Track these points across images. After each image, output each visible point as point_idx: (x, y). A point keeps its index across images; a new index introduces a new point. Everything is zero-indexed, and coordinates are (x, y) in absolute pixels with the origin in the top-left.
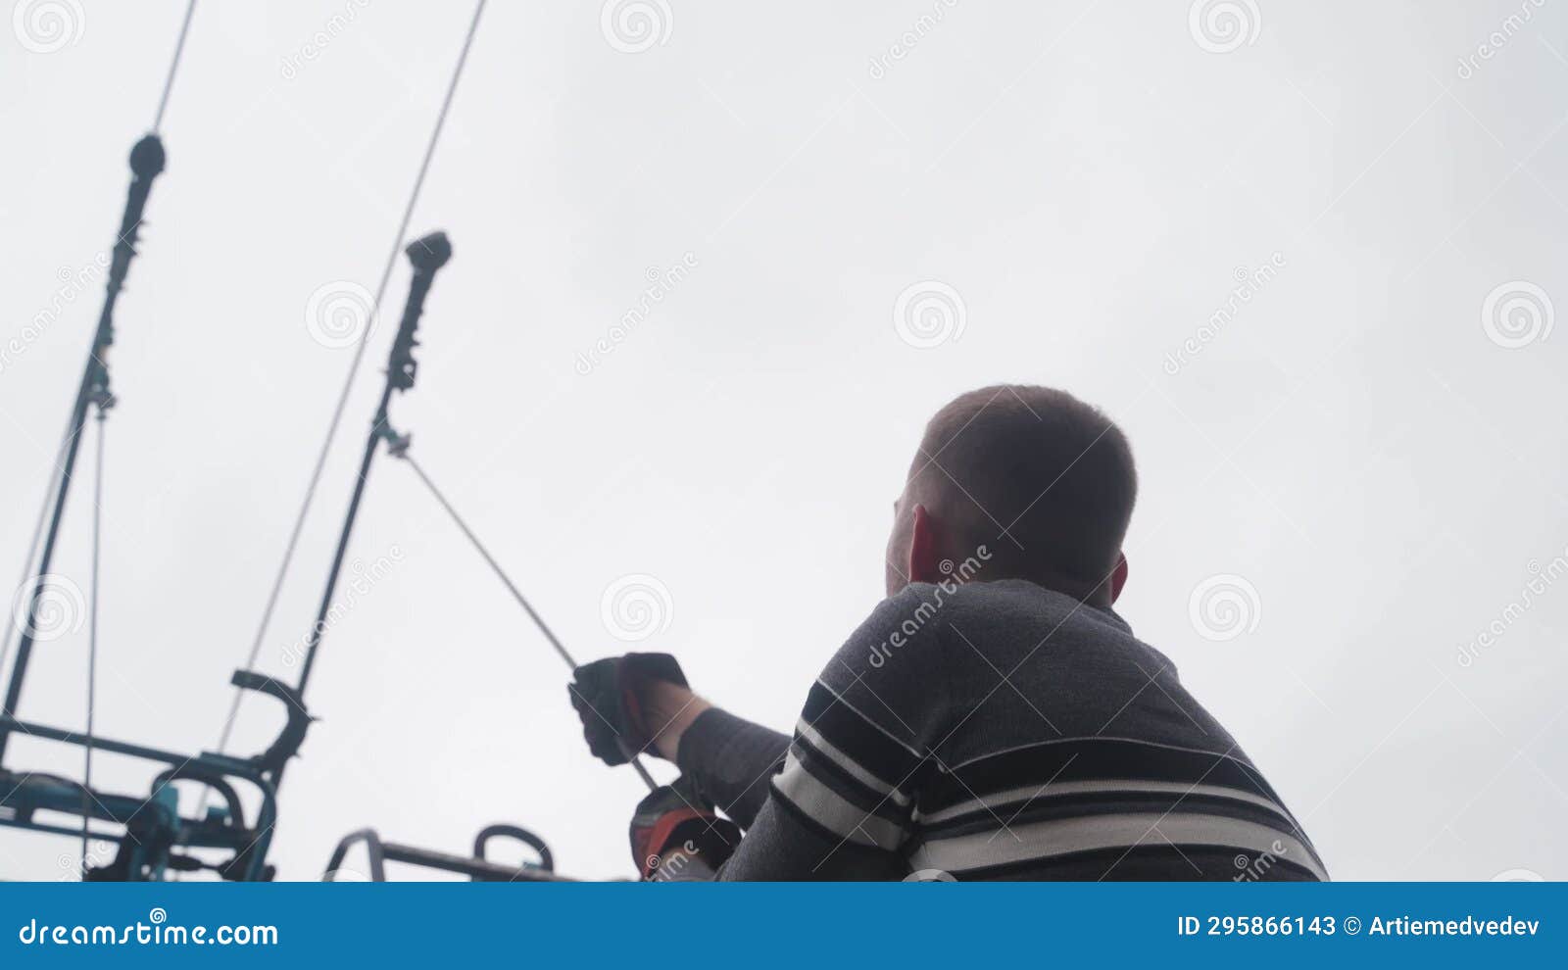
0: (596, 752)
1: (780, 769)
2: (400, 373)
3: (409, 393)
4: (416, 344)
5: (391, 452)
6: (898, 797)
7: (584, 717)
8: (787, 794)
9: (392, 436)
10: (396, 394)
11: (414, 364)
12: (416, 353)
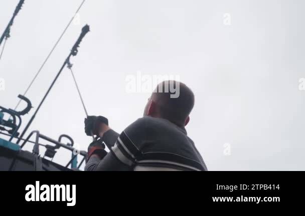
0: (86, 132)
1: (113, 146)
2: (74, 52)
3: (75, 56)
4: (78, 46)
5: (68, 67)
6: (133, 156)
7: (86, 125)
8: (114, 151)
9: (69, 64)
10: (72, 56)
11: (77, 51)
12: (78, 49)
